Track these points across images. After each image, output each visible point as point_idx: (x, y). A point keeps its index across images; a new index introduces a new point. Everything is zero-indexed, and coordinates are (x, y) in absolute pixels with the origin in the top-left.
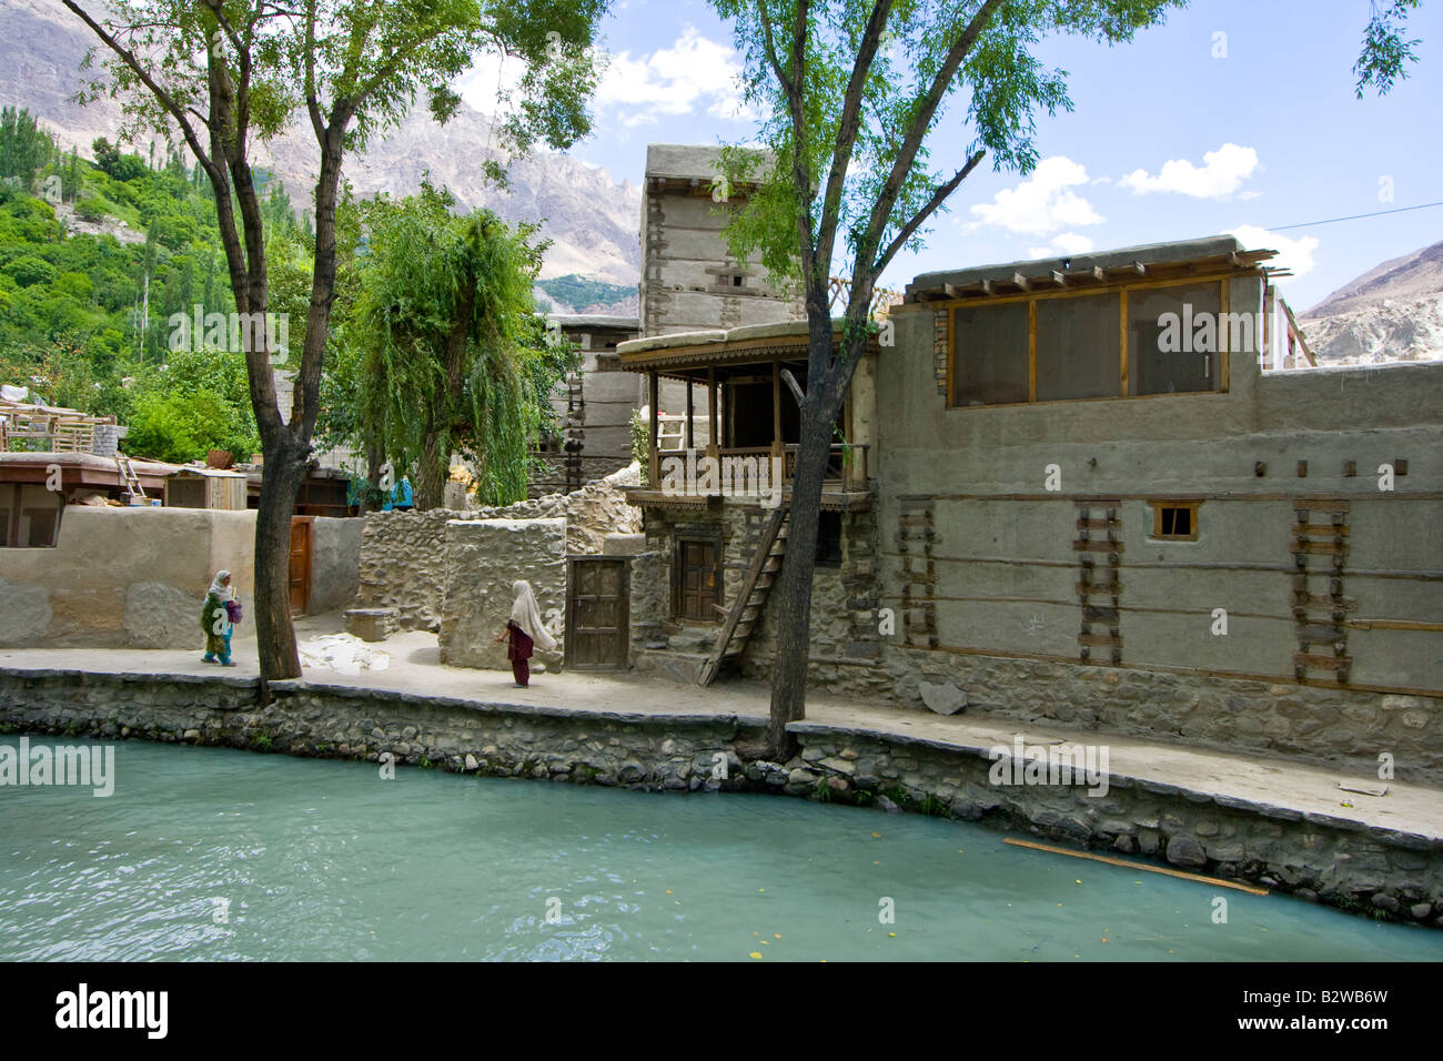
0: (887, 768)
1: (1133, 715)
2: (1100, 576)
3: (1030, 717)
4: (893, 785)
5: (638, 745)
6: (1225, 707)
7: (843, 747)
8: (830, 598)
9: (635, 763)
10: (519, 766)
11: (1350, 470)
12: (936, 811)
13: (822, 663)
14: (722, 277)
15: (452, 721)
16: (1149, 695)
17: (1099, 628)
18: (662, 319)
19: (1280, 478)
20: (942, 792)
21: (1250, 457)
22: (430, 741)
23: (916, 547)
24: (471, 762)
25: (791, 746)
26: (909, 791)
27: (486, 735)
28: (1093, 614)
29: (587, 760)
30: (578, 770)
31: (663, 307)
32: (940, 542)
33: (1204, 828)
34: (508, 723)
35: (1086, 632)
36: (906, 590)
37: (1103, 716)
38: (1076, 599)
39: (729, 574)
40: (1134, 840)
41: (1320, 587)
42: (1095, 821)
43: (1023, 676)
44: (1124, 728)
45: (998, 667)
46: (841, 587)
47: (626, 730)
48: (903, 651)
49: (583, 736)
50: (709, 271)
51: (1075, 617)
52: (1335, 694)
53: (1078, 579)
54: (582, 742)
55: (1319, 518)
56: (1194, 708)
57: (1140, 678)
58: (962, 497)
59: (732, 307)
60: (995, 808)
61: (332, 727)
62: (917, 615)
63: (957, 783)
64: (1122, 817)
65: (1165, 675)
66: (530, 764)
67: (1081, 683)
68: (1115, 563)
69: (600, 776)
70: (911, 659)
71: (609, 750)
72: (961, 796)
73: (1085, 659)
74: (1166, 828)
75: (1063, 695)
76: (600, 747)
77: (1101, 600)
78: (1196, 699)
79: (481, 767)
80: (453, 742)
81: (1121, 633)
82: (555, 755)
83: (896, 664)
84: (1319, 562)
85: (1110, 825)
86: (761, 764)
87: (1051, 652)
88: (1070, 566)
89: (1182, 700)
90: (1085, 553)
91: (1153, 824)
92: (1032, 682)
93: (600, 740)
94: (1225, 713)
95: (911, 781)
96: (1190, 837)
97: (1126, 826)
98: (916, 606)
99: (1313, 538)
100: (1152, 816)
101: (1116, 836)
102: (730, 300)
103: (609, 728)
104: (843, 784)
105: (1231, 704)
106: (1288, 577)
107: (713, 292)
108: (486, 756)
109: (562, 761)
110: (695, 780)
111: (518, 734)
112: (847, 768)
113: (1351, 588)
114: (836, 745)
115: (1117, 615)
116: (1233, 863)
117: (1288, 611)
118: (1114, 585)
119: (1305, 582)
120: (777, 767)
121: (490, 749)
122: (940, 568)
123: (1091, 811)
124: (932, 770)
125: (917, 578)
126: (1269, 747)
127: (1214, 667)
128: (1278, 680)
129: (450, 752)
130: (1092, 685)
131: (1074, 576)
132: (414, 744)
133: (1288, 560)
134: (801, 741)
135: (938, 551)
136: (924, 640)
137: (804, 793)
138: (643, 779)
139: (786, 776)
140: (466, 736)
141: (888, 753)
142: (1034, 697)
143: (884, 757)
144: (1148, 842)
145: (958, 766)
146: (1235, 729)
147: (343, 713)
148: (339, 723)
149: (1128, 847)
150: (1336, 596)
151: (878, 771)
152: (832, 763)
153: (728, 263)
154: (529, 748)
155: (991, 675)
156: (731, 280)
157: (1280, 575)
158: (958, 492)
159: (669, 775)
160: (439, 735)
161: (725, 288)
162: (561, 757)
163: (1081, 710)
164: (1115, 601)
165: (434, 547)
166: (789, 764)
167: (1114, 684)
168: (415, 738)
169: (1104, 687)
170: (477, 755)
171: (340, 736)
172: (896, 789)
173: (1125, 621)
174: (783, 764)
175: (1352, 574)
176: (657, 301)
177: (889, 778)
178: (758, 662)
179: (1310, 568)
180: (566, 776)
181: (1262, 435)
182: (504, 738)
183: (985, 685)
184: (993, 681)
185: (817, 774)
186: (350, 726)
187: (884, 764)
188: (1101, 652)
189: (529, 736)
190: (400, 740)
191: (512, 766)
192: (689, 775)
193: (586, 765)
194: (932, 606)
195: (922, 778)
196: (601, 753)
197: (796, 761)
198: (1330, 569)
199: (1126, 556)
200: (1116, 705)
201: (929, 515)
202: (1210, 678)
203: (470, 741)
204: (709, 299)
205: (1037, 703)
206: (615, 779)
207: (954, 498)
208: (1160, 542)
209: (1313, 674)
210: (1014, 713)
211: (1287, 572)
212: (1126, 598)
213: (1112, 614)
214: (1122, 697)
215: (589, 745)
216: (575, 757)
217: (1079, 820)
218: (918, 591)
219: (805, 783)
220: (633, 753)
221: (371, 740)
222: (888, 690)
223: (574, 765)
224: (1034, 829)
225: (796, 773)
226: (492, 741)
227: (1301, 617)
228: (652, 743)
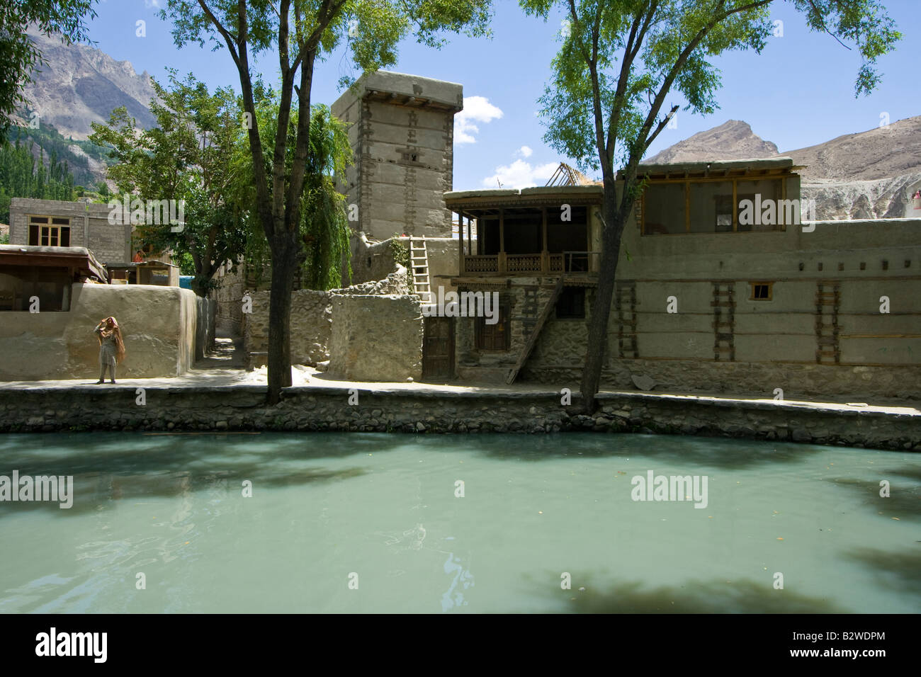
0: (646, 413)
1: (741, 384)
2: (724, 319)
3: (689, 389)
4: (649, 421)
5: (517, 410)
6: (784, 377)
7: (624, 405)
8: (579, 334)
9: (517, 420)
10: (450, 427)
11: (841, 267)
12: (673, 432)
13: (573, 369)
14: (405, 156)
15: (404, 405)
16: (749, 374)
17: (724, 344)
18: (370, 179)
19: (810, 270)
20: (675, 422)
21: (796, 261)
22: (391, 417)
23: (626, 307)
24: (420, 426)
25: (596, 405)
26: (657, 424)
27: (428, 411)
28: (720, 337)
29: (488, 421)
30: (484, 426)
31: (371, 171)
32: (640, 303)
33: (810, 425)
34: (441, 403)
35: (717, 346)
36: (621, 329)
37: (726, 386)
38: (712, 330)
39: (514, 323)
40: (776, 434)
41: (827, 320)
42: (758, 427)
43: (685, 369)
44: (736, 391)
45: (673, 365)
46: (585, 328)
47: (509, 403)
48: (619, 361)
49: (485, 408)
50: (398, 151)
51: (711, 339)
52: (834, 368)
53: (713, 320)
54: (484, 411)
55: (828, 289)
56: (770, 379)
57: (745, 366)
58: (651, 281)
59: (410, 173)
60: (703, 427)
61: (324, 413)
62: (627, 342)
63: (683, 417)
64: (770, 424)
65: (757, 364)
66: (456, 425)
67: (714, 370)
68: (732, 313)
69: (496, 428)
70: (624, 365)
71: (501, 414)
72: (685, 423)
73: (717, 359)
74: (791, 426)
75: (706, 377)
76: (496, 413)
77: (724, 330)
78: (771, 374)
79: (427, 429)
80: (408, 416)
81: (735, 345)
82: (470, 419)
83: (616, 367)
84: (827, 309)
85: (765, 428)
86: (580, 416)
87: (700, 356)
88: (709, 314)
89: (763, 375)
90: (718, 307)
91: (786, 425)
92: (689, 371)
93: (495, 409)
94: (784, 380)
95: (658, 419)
96: (803, 429)
97: (772, 428)
98: (626, 337)
99: (826, 298)
100: (784, 422)
101: (767, 433)
102: (410, 169)
103: (500, 402)
104: (624, 423)
105: (787, 376)
106: (814, 316)
107: (400, 164)
108: (429, 423)
109: (474, 422)
110: (548, 427)
111: (447, 409)
112: (626, 415)
113: (841, 320)
114: (620, 404)
115: (733, 337)
116: (824, 438)
117: (814, 332)
118: (731, 323)
119: (821, 319)
120: (589, 418)
121: (430, 419)
122: (640, 318)
123: (756, 423)
124: (669, 413)
125: (626, 322)
126: (804, 394)
127: (779, 359)
128: (809, 363)
129: (406, 422)
130: (720, 371)
131: (712, 319)
132: (380, 419)
133: (814, 308)
134: (602, 403)
135: (638, 308)
136: (631, 354)
137: (604, 430)
138: (522, 428)
139: (594, 422)
140: (414, 412)
141: (645, 406)
142: (690, 379)
143: (645, 408)
144: (783, 434)
145: (682, 410)
146: (789, 386)
147: (331, 404)
148: (328, 410)
149: (774, 436)
150: (835, 324)
151: (641, 416)
152: (618, 413)
153: (408, 146)
154: (454, 416)
155: (667, 370)
156: (411, 158)
157: (810, 316)
158: (649, 278)
159: (536, 425)
160: (398, 413)
161: (407, 162)
162: (473, 420)
163: (715, 384)
164: (732, 330)
165: (302, 314)
166: (594, 415)
167: (731, 370)
168: (381, 416)
169: (727, 372)
170: (423, 422)
171: (330, 418)
172: (650, 423)
173: (736, 339)
174: (591, 416)
175: (841, 314)
176: (367, 167)
177: (647, 418)
178: (534, 371)
179: (823, 312)
180: (476, 430)
181: (802, 251)
182: (438, 412)
183: (664, 375)
184: (668, 373)
185: (611, 419)
186: (336, 412)
187: (645, 412)
188: (725, 355)
189: (454, 410)
190: (371, 418)
191: (446, 427)
192: (546, 424)
193: (488, 423)
194: (635, 337)
195: (663, 417)
196: (496, 416)
197: (599, 414)
198: (832, 311)
199: (737, 309)
200: (732, 380)
201: (633, 290)
202: (778, 364)
203: (417, 415)
204: (398, 168)
205: (691, 382)
206: (506, 429)
207: (647, 281)
208: (755, 302)
209: (824, 359)
210: (680, 388)
211: (812, 313)
212: (737, 329)
213: (729, 337)
214: (735, 376)
215: (489, 412)
216: (481, 419)
217: (750, 427)
218: (627, 329)
219: (604, 424)
220: (515, 415)
221: (351, 419)
222: (613, 380)
223: (481, 424)
224: (725, 434)
225: (600, 420)
226: (431, 414)
227: (819, 334)
228: (525, 410)
